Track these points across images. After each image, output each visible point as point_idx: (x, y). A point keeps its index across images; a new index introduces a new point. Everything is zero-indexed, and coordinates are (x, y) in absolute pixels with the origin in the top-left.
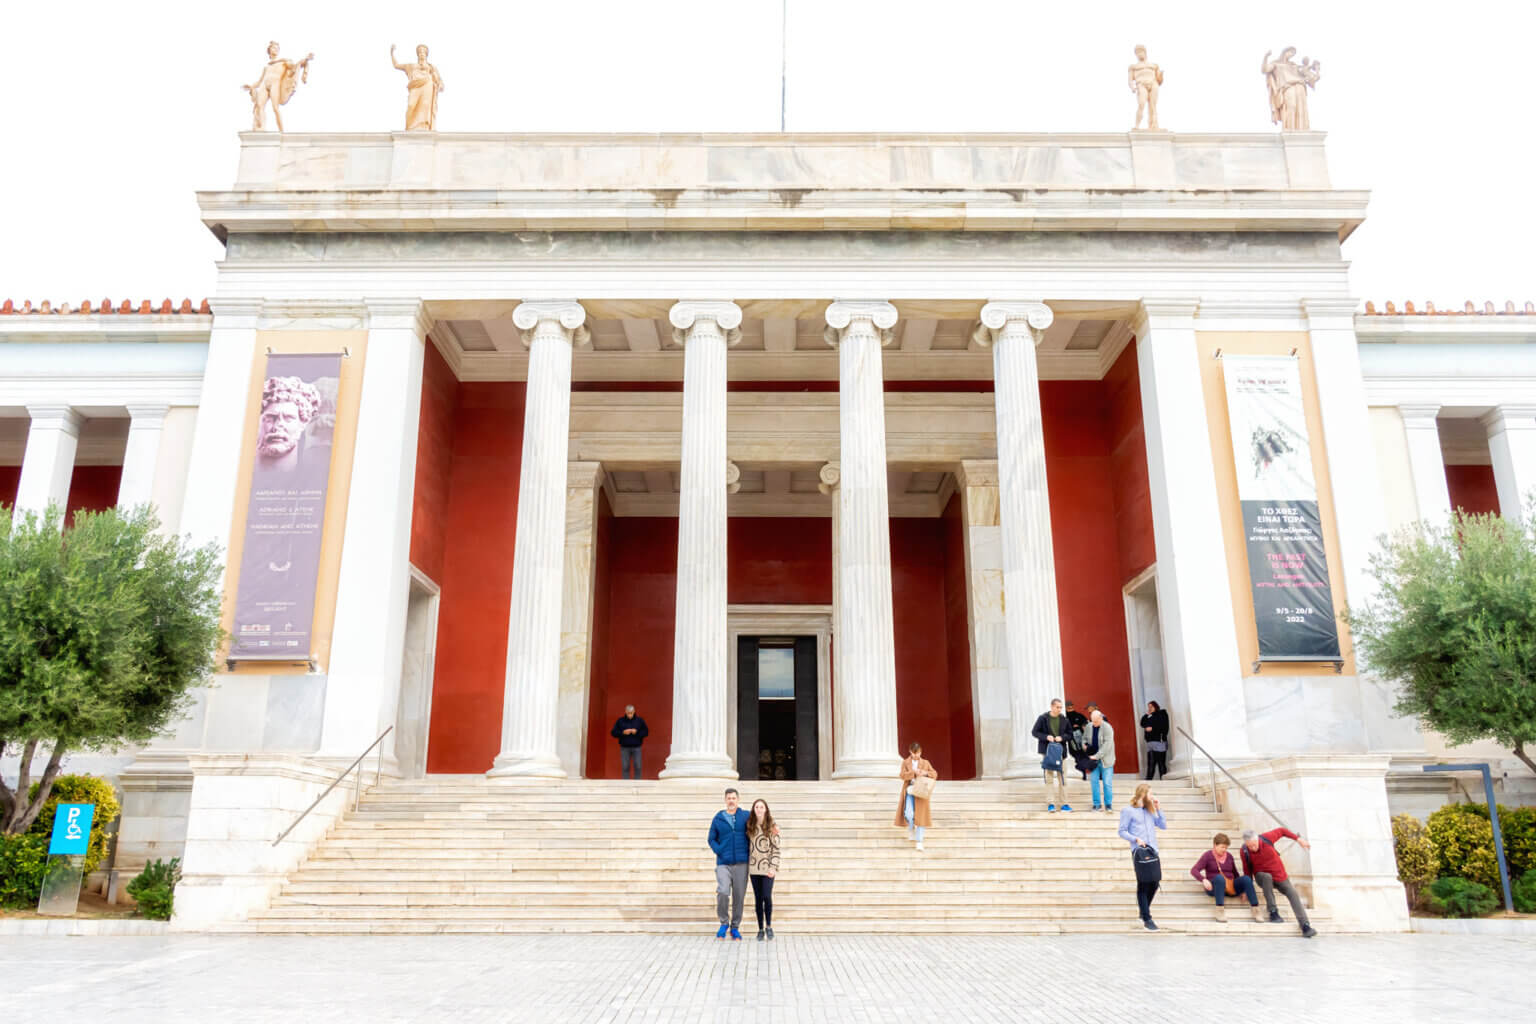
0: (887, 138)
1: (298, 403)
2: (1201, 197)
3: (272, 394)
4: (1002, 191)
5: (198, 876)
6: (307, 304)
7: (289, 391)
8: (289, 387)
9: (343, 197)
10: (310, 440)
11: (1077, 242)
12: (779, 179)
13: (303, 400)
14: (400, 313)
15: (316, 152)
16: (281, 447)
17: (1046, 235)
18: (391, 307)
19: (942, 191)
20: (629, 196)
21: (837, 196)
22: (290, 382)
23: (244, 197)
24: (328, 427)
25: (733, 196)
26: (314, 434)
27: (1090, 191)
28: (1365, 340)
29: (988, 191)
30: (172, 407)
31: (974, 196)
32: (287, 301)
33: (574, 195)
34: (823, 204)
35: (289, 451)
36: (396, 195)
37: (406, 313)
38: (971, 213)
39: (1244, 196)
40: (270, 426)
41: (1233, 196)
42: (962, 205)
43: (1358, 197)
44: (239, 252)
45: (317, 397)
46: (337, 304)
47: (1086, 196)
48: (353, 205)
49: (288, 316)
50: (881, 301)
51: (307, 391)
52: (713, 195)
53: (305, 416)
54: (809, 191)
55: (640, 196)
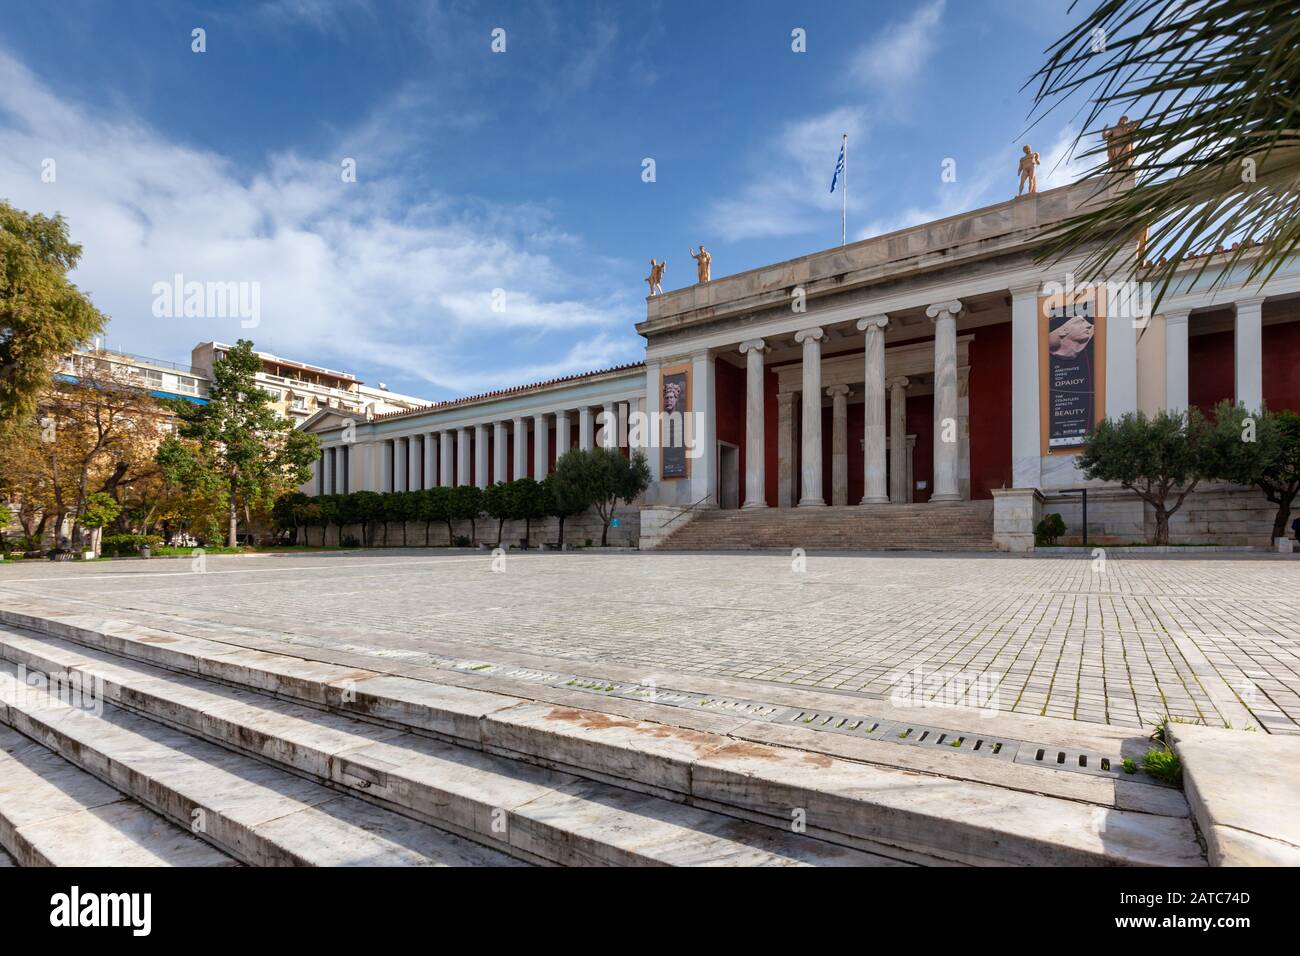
1: (673, 392)
3: (666, 390)
4: (936, 252)
6: (673, 357)
8: (671, 387)
10: (679, 405)
13: (675, 391)
14: (702, 354)
16: (670, 408)
18: (698, 353)
19: (906, 259)
20: (775, 293)
21: (859, 273)
22: (670, 385)
23: (651, 322)
25: (815, 283)
27: (981, 241)
29: (929, 253)
31: (923, 257)
32: (667, 357)
34: (852, 278)
35: (673, 409)
37: (705, 354)
38: (922, 265)
40: (667, 401)
42: (916, 263)
44: (652, 342)
45: (679, 389)
46: (682, 355)
49: (668, 362)
50: (881, 315)
51: (676, 387)
52: (807, 285)
53: (677, 395)
54: (847, 273)
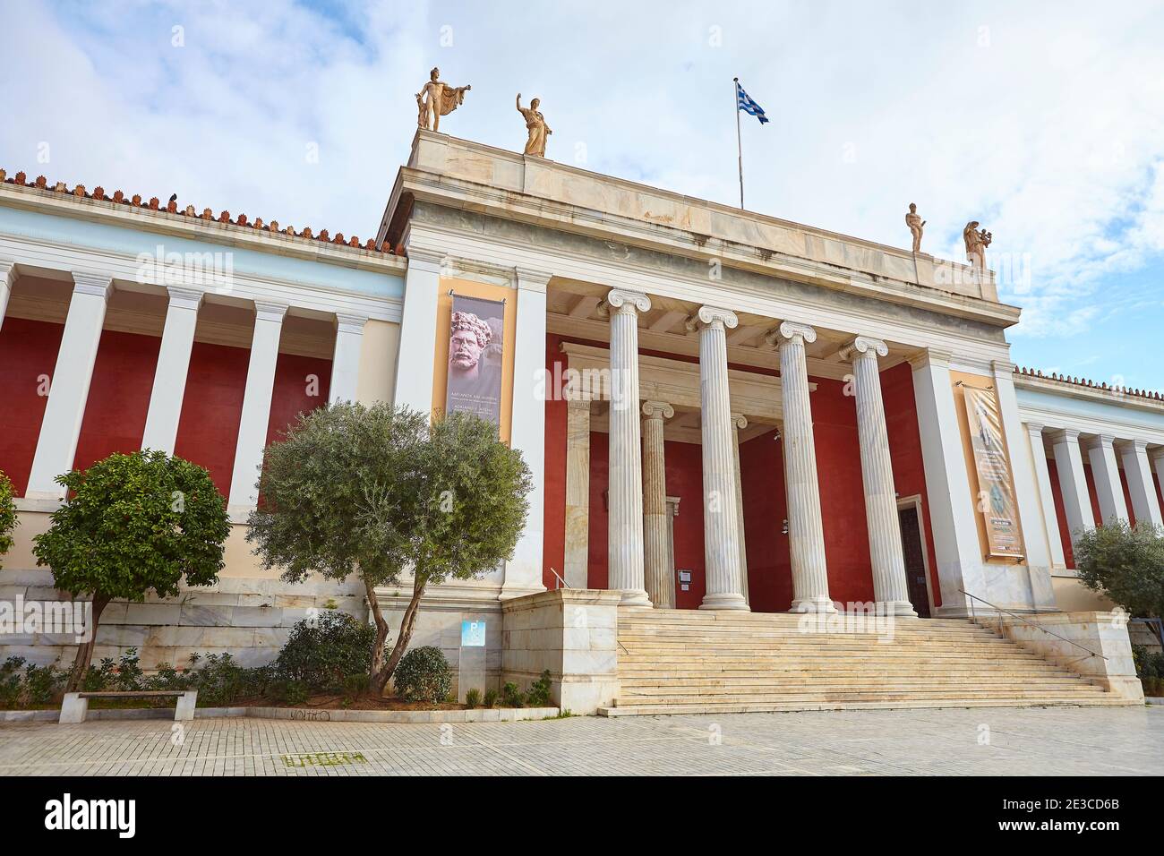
0: (804, 228)
1: (476, 332)
2: (954, 296)
3: (457, 323)
4: (868, 274)
5: (574, 675)
6: (475, 263)
7: (469, 323)
8: (470, 320)
9: (505, 194)
10: (486, 360)
11: (895, 309)
12: (750, 240)
13: (480, 331)
14: (538, 282)
15: (471, 155)
16: (466, 363)
17: (881, 302)
18: (534, 277)
19: (840, 267)
20: (680, 234)
21: (789, 258)
22: (470, 317)
23: (436, 178)
24: (498, 353)
25: (736, 247)
26: (489, 357)
27: (907, 283)
28: (1018, 387)
29: (862, 272)
30: (369, 319)
31: (855, 274)
32: (461, 258)
33: (648, 226)
34: (781, 262)
35: (472, 367)
36: (540, 201)
37: (543, 282)
38: (853, 283)
39: (971, 300)
40: (458, 347)
41: (967, 299)
42: (849, 278)
43: (1017, 311)
44: (424, 216)
45: (489, 331)
46: (496, 267)
47: (904, 285)
48: (511, 201)
49: (461, 269)
51: (481, 325)
52: (725, 244)
53: (482, 343)
54: (775, 252)
55: (686, 235)
